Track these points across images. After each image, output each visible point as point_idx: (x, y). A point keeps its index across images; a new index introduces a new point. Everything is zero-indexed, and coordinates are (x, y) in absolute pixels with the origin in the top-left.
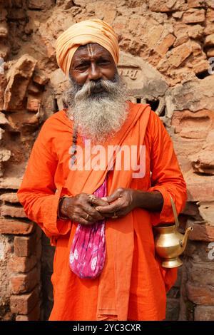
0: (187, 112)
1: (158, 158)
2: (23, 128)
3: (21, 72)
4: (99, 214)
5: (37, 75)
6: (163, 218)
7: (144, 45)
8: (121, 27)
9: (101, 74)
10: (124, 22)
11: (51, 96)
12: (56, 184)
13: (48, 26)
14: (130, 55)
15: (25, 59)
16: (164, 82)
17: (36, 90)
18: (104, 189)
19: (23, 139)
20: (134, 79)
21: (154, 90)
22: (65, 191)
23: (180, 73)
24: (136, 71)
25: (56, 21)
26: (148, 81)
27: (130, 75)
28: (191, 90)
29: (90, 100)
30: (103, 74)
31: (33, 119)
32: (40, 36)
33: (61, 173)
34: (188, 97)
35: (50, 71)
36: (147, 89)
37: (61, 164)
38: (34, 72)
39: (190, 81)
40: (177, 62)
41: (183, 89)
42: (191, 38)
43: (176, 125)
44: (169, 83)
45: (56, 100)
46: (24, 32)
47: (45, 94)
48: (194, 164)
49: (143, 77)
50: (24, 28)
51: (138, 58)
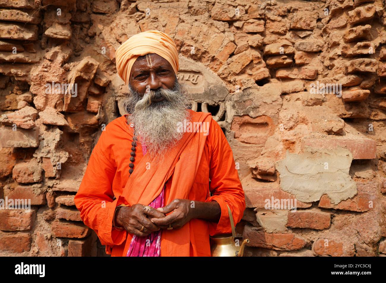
0: (246, 118)
1: (217, 167)
2: (82, 129)
3: (82, 74)
4: (154, 226)
5: (98, 77)
6: (220, 229)
7: (206, 51)
8: (183, 34)
9: (160, 84)
10: (187, 29)
11: (111, 98)
12: (114, 191)
13: (112, 30)
14: (192, 60)
15: (86, 62)
16: (224, 87)
17: (96, 92)
18: (161, 200)
19: (82, 140)
20: (195, 84)
21: (215, 95)
22: (122, 200)
23: (241, 80)
24: (197, 75)
25: (119, 26)
26: (209, 86)
27: (191, 80)
28: (251, 97)
29: (150, 109)
30: (163, 83)
31: (93, 120)
32: (103, 39)
33: (119, 181)
34: (248, 103)
35: (112, 73)
36: (208, 94)
37: (120, 173)
38: (96, 74)
39: (249, 88)
40: (237, 68)
41: (243, 95)
42: (252, 47)
43: (235, 130)
44: (230, 89)
45: (116, 102)
46: (87, 35)
47: (106, 95)
48: (252, 169)
49: (204, 81)
50: (87, 31)
51: (199, 64)
